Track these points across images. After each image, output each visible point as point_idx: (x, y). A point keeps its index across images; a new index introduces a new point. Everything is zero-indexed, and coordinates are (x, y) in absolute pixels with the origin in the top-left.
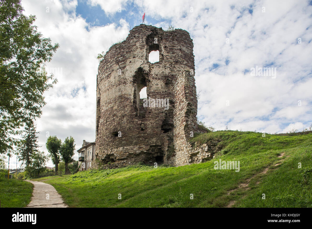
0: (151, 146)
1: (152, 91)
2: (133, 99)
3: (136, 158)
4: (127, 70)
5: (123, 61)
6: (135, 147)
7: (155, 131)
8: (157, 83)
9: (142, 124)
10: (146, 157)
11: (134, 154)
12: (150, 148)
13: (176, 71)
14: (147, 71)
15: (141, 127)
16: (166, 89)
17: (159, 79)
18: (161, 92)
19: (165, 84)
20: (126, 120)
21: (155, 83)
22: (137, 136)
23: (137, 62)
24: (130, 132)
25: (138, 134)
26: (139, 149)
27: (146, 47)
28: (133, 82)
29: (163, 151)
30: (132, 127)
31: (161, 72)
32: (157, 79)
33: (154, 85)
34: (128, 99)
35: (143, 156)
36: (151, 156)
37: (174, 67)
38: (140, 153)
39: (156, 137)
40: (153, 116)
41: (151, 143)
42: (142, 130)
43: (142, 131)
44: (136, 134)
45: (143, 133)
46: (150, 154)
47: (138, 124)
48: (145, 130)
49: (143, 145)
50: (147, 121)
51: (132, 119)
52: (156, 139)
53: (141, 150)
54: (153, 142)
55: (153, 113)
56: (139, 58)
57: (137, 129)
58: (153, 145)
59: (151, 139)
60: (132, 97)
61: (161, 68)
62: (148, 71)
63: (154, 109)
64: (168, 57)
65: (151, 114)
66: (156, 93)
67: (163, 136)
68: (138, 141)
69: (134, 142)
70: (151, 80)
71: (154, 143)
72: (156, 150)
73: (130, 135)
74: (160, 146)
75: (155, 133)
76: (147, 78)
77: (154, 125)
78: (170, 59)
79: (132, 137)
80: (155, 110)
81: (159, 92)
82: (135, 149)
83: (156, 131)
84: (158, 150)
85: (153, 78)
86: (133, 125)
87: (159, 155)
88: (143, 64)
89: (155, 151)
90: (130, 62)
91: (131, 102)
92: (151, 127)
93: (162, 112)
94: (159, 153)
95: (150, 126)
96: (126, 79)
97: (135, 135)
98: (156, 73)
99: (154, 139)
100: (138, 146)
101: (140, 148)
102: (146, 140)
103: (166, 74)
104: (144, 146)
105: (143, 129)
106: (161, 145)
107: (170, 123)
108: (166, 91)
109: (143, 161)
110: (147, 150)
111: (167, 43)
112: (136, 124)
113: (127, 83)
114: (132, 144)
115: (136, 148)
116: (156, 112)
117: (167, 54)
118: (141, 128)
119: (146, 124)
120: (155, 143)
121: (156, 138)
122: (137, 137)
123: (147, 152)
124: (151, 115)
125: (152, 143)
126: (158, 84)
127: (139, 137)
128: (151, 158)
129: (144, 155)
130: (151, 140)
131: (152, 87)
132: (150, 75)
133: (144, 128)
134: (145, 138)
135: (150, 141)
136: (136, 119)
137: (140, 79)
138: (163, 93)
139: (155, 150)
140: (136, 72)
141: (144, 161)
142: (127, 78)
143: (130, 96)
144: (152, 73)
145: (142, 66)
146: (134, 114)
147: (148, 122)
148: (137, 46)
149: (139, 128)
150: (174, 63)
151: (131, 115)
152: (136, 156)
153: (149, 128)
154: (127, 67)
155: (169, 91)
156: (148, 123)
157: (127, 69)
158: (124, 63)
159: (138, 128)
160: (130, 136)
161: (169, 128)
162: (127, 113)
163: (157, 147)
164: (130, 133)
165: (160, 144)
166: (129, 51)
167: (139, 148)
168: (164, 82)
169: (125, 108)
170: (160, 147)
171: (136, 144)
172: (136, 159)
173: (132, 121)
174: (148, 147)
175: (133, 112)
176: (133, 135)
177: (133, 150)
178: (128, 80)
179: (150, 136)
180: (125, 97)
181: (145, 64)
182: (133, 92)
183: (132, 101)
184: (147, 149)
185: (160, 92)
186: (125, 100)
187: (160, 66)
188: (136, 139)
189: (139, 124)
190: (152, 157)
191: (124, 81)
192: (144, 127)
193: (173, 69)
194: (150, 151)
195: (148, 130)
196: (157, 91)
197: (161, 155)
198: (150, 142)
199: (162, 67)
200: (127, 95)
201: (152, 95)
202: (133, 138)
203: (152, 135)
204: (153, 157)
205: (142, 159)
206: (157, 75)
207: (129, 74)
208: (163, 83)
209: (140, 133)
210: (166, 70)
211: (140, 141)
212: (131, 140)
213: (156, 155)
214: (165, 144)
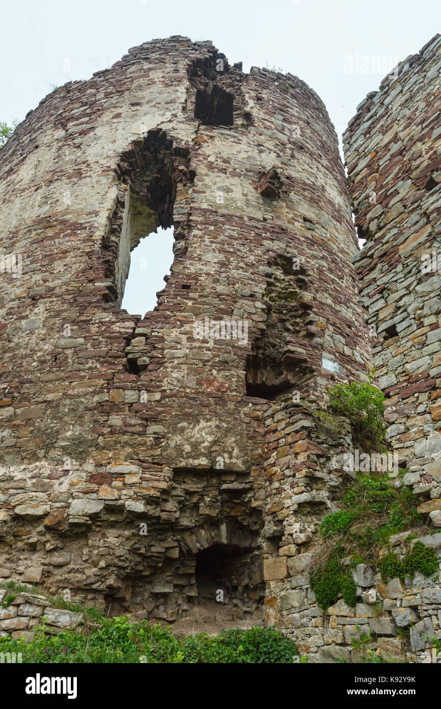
0: (180, 474)
1: (205, 206)
2: (102, 229)
3: (57, 559)
4: (96, 138)
5: (89, 115)
6: (66, 472)
7: (210, 383)
8: (226, 184)
9: (134, 335)
10: (134, 551)
11: (47, 521)
12: (175, 488)
13: (300, 170)
14: (183, 143)
15: (127, 354)
16: (266, 211)
17: (234, 174)
18: (246, 219)
19: (262, 194)
20: (42, 317)
21: (219, 185)
22: (96, 398)
23: (145, 115)
24: (51, 376)
25: (100, 392)
26: (94, 486)
27: (186, 83)
28: (115, 171)
29: (257, 512)
30: (69, 352)
31: (243, 155)
32: (226, 173)
33: (214, 187)
34: (76, 227)
35: (112, 537)
36: (167, 549)
37: (293, 156)
38: (94, 517)
39: (217, 415)
40: (204, 303)
41: (178, 448)
42: (134, 367)
43: (133, 377)
44: (91, 390)
45: (132, 389)
46: (171, 527)
47: (108, 337)
48: (150, 367)
49: (129, 457)
50: (167, 326)
51: (83, 309)
52: (217, 427)
53: (107, 493)
54: (195, 446)
55: (205, 293)
56: (155, 106)
57: (102, 363)
58: (196, 462)
59: (185, 424)
60: (102, 220)
61: (243, 146)
62: (192, 143)
63: (208, 274)
64: (268, 123)
65: (191, 295)
66: (223, 216)
67: (259, 413)
68: (94, 430)
69: (64, 439)
70: (202, 170)
71: (204, 455)
72: (210, 506)
73: (49, 392)
74: (242, 475)
75: (210, 395)
76: (182, 167)
77: (208, 349)
78: (275, 131)
79: (58, 406)
80: (217, 281)
81: (238, 214)
82: (62, 487)
83: (216, 384)
84: (223, 502)
85: (211, 166)
86: (81, 340)
87: (225, 541)
88: (170, 121)
89: (204, 510)
90: (118, 116)
91: (89, 238)
92: (186, 356)
93: (252, 296)
94: (223, 528)
95: (179, 353)
96: (84, 163)
97: (79, 397)
98: (225, 156)
99: (203, 424)
100: (90, 466)
101: (99, 479)
102: (153, 428)
103: (264, 167)
104: (134, 468)
105: (140, 362)
106: (249, 468)
107: (293, 352)
108: (265, 220)
109: (111, 581)
110: (149, 501)
111: (265, 91)
112: (101, 334)
113: (89, 174)
114: (49, 447)
115: (73, 477)
116: (220, 288)
117: (262, 115)
118: (130, 356)
119: (162, 339)
120: (209, 454)
121: (214, 423)
122: (95, 409)
123: (152, 511)
124: (191, 299)
125: (188, 448)
126: (233, 188)
127: (108, 408)
128: (169, 561)
129: (127, 533)
130: (183, 430)
131: (204, 192)
132: (199, 154)
133: (145, 358)
134: (143, 419)
135: (178, 439)
136: (105, 309)
137: (146, 181)
138: (253, 223)
139: (202, 499)
140: (135, 143)
141: (119, 584)
142: (91, 159)
143: (93, 217)
144: (208, 149)
145: (164, 127)
146: (99, 289)
147: (175, 333)
148: (151, 77)
149: (116, 357)
150: (289, 146)
151: (80, 292)
152: (62, 536)
153: (176, 362)
154: (99, 131)
155: (279, 223)
156: (173, 335)
157: (99, 134)
158: (90, 120)
159: (106, 359)
160: (50, 397)
161: (277, 382)
162: (57, 282)
163: (214, 481)
164: (51, 381)
165: (239, 463)
166: (118, 92)
167: (92, 478)
168: (256, 189)
169: (52, 261)
170: (236, 485)
171: (78, 450)
172: (59, 566)
173: (82, 318)
174: (161, 481)
175: (90, 281)
176: (71, 397)
177: (45, 488)
178: (94, 166)
179: (181, 406)
180: (64, 222)
181: (179, 122)
182: (109, 203)
183: (99, 234)
184: (152, 492)
185: (241, 218)
186: (62, 231)
187: (238, 140)
188: (87, 418)
189: (115, 338)
190: (175, 554)
191: (76, 168)
192: (144, 353)
193: (290, 160)
194: (171, 505)
195: (169, 370)
196: (225, 211)
197: (235, 541)
198: (173, 444)
199: (248, 143)
200: (78, 213)
201: (202, 219)
202: (66, 415)
203: (194, 399)
204: (186, 554)
205: (102, 564)
206: (225, 161)
207: (103, 148)
208: (253, 190)
209: (118, 388)
210: (263, 155)
211: (106, 430)
212: (47, 423)
213: (200, 541)
214: (271, 460)
